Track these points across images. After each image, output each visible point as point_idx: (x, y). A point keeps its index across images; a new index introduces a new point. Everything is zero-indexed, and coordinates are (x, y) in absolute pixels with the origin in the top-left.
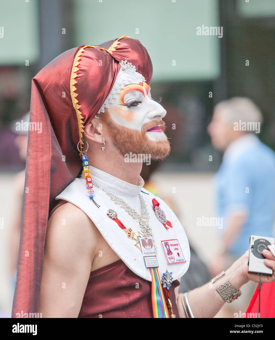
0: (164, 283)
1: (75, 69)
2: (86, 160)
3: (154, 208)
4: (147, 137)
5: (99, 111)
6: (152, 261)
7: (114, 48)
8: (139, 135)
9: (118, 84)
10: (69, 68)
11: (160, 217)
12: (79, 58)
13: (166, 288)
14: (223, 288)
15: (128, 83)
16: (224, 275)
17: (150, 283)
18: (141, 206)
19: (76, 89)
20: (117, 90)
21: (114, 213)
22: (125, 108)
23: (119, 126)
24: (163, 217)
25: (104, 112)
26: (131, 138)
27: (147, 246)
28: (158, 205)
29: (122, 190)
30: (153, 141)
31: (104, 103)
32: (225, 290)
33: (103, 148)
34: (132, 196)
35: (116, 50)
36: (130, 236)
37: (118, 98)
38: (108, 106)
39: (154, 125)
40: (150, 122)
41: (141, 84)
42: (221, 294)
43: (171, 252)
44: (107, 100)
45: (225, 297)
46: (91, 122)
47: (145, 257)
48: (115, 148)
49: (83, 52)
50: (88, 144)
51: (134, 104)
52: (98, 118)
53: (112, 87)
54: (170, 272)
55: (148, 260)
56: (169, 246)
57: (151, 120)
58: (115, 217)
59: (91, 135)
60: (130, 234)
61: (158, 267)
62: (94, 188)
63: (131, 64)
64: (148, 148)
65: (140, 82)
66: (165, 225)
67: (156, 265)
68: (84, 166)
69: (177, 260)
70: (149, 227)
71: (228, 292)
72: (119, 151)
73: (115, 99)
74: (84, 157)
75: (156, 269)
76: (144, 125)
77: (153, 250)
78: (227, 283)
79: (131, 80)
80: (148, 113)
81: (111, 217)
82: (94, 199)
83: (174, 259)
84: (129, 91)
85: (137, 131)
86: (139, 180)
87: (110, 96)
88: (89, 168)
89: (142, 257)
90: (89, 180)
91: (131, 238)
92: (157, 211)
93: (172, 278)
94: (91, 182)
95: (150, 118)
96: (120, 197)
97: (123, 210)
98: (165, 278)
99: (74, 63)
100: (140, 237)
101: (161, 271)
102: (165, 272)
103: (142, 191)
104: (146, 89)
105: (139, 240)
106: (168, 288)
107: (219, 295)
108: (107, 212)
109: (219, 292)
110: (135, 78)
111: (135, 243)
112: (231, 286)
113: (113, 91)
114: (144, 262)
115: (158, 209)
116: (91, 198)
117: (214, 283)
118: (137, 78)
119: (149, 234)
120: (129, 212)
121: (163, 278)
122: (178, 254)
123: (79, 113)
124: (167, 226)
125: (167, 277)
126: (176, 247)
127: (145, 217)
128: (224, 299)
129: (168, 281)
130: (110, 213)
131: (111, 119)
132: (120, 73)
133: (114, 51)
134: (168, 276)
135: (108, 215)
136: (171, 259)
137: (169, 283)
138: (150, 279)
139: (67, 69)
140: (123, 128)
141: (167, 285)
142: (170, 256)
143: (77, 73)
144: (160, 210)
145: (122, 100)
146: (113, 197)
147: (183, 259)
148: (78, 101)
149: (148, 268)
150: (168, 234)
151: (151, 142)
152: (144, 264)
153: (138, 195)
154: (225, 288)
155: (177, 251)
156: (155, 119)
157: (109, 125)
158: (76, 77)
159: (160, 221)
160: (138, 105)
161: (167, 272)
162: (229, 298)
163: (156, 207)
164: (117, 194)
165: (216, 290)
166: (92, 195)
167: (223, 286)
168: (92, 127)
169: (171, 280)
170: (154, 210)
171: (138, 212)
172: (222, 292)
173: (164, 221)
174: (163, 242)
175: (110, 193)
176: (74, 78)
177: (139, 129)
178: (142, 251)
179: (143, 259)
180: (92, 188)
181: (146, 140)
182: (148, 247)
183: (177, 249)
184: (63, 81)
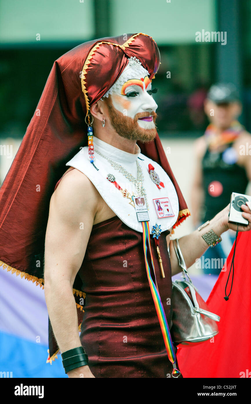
0: (154, 234)
1: (88, 62)
2: (91, 131)
3: (149, 172)
4: (138, 124)
5: (105, 96)
6: (143, 216)
7: (129, 44)
8: (132, 122)
9: (123, 77)
10: (83, 60)
11: (154, 179)
12: (93, 53)
13: (156, 238)
14: (208, 235)
15: (131, 78)
16: (208, 224)
17: (141, 234)
18: (138, 171)
19: (85, 78)
20: (121, 82)
21: (113, 177)
22: (125, 98)
23: (117, 111)
24: (157, 179)
25: (108, 97)
26: (125, 123)
27: (139, 204)
28: (153, 169)
29: (121, 158)
30: (142, 128)
31: (109, 90)
32: (209, 237)
33: (103, 125)
34: (130, 162)
35: (128, 46)
36: (125, 196)
37: (121, 89)
38: (111, 93)
39: (146, 115)
40: (143, 113)
41: (143, 80)
42: (206, 240)
43: (161, 208)
44: (111, 88)
45: (209, 243)
46: (97, 102)
47: (138, 212)
48: (113, 127)
49: (98, 48)
50: (94, 119)
51: (133, 94)
52: (103, 101)
53: (118, 79)
54: (159, 225)
55: (140, 215)
56: (159, 203)
57: (144, 111)
58: (113, 180)
59: (95, 113)
60: (126, 194)
61: (149, 221)
62: (95, 154)
63: (139, 60)
64: (136, 133)
65: (141, 78)
66: (158, 185)
67: (147, 219)
68: (89, 136)
69: (166, 215)
70: (143, 188)
71: (212, 238)
72: (115, 130)
73: (119, 89)
74: (90, 128)
75: (147, 223)
76: (138, 114)
77: (145, 207)
78: (211, 231)
79: (134, 75)
80: (142, 105)
81: (110, 180)
82: (94, 163)
83: (163, 214)
84: (131, 85)
85: (130, 118)
86: (136, 149)
87: (115, 86)
88: (92, 138)
89: (136, 213)
90: (92, 147)
91: (126, 197)
92: (152, 174)
93: (161, 230)
94: (92, 149)
95: (144, 110)
96: (119, 164)
97: (121, 174)
98: (154, 230)
99: (88, 56)
100: (134, 196)
101: (151, 224)
102: (154, 225)
103: (138, 158)
104: (146, 84)
105: (133, 199)
106: (157, 238)
107: (204, 241)
108: (107, 176)
109: (205, 238)
110: (138, 74)
111: (130, 201)
112: (214, 233)
113: (118, 82)
114: (136, 217)
115: (153, 172)
116: (92, 162)
117: (199, 231)
118: (140, 74)
119: (143, 193)
120: (126, 176)
121: (153, 230)
122: (168, 210)
123: (86, 96)
124: (160, 186)
125: (156, 229)
126: (166, 204)
127: (140, 180)
128: (208, 244)
129: (157, 232)
130: (109, 177)
131: (112, 105)
132: (127, 67)
133: (127, 47)
134: (158, 228)
135: (107, 178)
136: (161, 214)
137: (158, 234)
138: (141, 231)
139: (82, 60)
140: (120, 113)
141: (156, 235)
142: (160, 212)
143: (89, 66)
144: (154, 174)
145: (124, 91)
146: (113, 164)
147: (172, 213)
148: (85, 88)
149: (139, 222)
150: (160, 194)
151: (140, 129)
152: (137, 218)
153: (136, 162)
154: (209, 235)
155: (167, 208)
156: (147, 111)
157: (110, 108)
158: (87, 69)
159: (154, 182)
160: (137, 96)
161: (156, 225)
162: (212, 243)
163: (152, 171)
164: (116, 161)
165: (202, 237)
166: (93, 160)
167: (207, 233)
168: (97, 106)
169: (160, 231)
170: (150, 173)
171: (135, 175)
172: (207, 238)
173: (158, 182)
174: (155, 201)
175: (110, 160)
176: (86, 69)
177: (133, 117)
178: (135, 208)
179: (136, 214)
180: (93, 155)
181: (136, 127)
182: (141, 205)
183: (167, 206)
184: (77, 70)
